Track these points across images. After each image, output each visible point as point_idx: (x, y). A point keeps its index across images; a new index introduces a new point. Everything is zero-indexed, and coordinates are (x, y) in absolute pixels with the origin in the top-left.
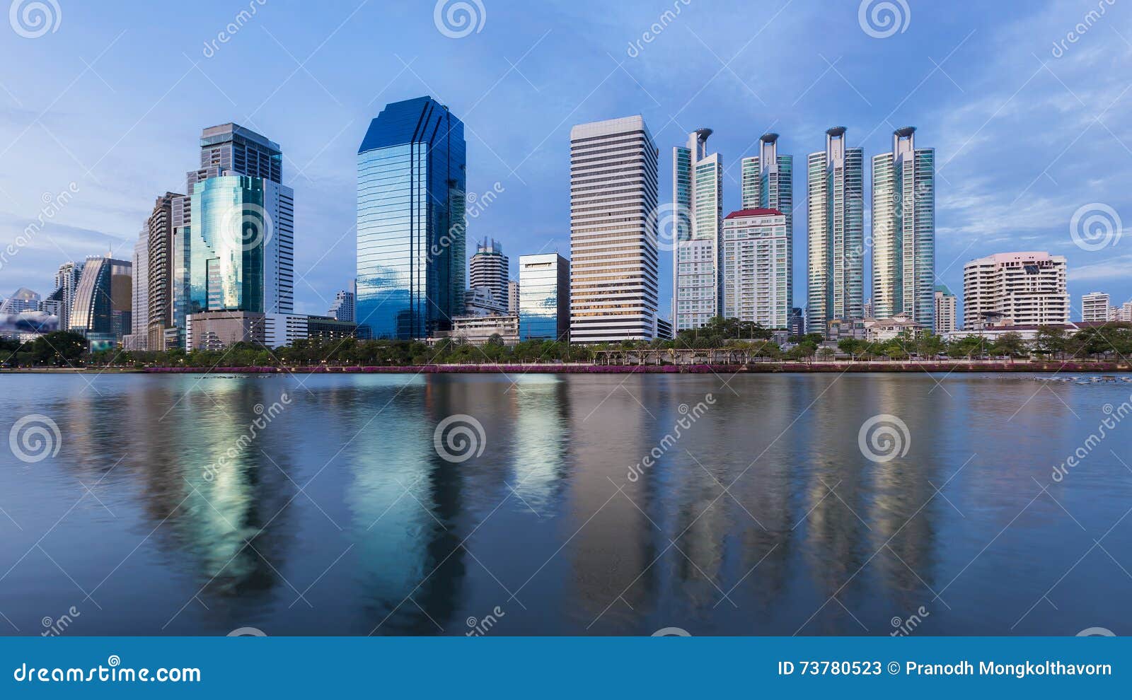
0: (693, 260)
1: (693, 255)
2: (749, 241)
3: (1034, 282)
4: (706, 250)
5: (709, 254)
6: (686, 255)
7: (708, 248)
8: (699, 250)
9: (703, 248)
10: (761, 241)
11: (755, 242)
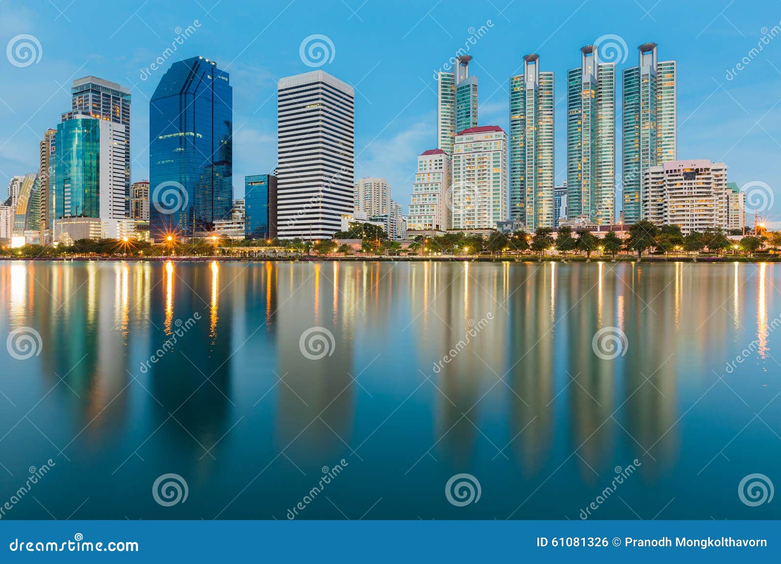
0: (428, 171)
1: (428, 167)
2: (471, 154)
3: (691, 186)
4: (438, 163)
5: (440, 166)
6: (423, 167)
7: (440, 160)
8: (433, 163)
9: (436, 161)
10: (481, 154)
11: (476, 154)
